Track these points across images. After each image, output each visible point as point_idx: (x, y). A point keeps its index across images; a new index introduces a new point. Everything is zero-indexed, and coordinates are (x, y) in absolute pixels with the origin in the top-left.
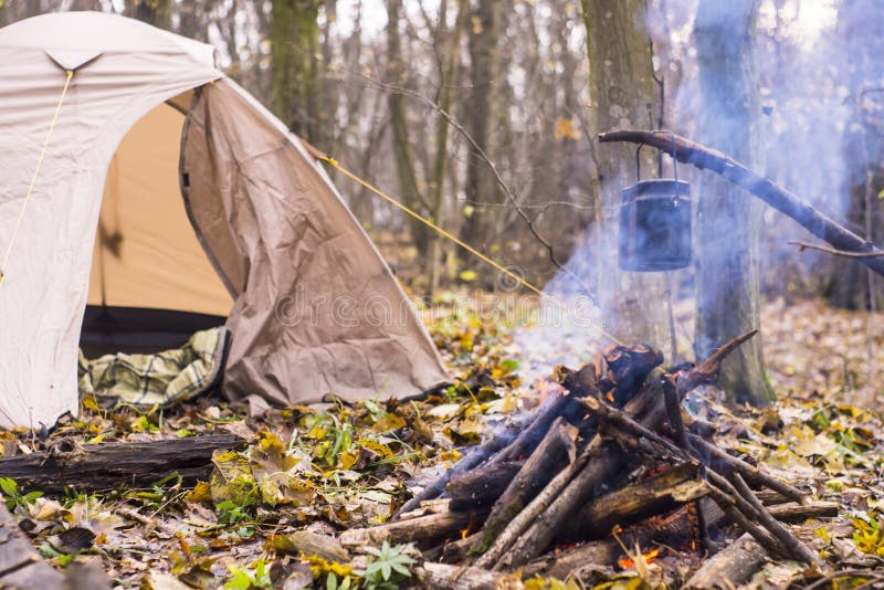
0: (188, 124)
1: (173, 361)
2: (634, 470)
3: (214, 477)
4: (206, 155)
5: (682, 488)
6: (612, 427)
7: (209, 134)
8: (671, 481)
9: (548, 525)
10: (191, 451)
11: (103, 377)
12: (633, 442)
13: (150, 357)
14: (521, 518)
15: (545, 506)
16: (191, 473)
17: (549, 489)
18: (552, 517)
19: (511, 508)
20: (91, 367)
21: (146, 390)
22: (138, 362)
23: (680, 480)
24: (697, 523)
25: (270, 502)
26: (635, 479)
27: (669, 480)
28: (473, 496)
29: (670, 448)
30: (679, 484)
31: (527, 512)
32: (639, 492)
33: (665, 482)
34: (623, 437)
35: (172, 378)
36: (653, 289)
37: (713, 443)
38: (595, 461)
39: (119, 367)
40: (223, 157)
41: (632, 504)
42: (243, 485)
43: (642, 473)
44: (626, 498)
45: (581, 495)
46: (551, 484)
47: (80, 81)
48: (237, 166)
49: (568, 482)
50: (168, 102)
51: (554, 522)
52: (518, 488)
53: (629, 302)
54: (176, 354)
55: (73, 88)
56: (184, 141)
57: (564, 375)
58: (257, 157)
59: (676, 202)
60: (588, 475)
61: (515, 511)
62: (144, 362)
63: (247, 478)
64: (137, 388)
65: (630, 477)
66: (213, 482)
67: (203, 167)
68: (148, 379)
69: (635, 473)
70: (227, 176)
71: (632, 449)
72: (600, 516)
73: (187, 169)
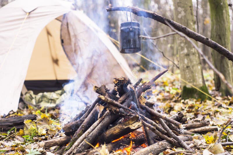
0: (62, 25)
1: (59, 94)
2: (120, 119)
3: (25, 128)
4: (67, 33)
5: (134, 125)
6: (111, 105)
7: (68, 27)
8: (131, 122)
9: (89, 139)
10: (20, 120)
11: (39, 100)
12: (118, 110)
13: (52, 93)
14: (81, 138)
15: (89, 133)
16: (19, 127)
17: (92, 128)
18: (91, 137)
19: (79, 134)
20: (36, 97)
21: (51, 103)
22: (49, 95)
23: (134, 122)
24: (146, 136)
25: (40, 135)
26: (120, 122)
27: (130, 122)
28: (71, 131)
29: (131, 111)
30: (133, 123)
31: (83, 135)
32: (119, 127)
33: (129, 123)
34: (114, 108)
35: (57, 99)
36: (195, 63)
37: (153, 109)
38: (106, 117)
39: (43, 97)
40: (72, 34)
41: (117, 131)
42: (33, 130)
43: (123, 120)
44: (116, 129)
45: (101, 129)
46: (93, 125)
47: (31, 15)
48: (75, 36)
49: (98, 125)
50: (57, 19)
51: (91, 138)
52: (82, 127)
53: (188, 67)
54: (59, 92)
55: (29, 18)
56: (61, 30)
57: (96, 89)
58: (81, 33)
59: (131, 29)
60: (104, 122)
61: (80, 135)
62: (50, 95)
63: (34, 128)
64: (48, 102)
65: (119, 122)
66: (25, 129)
67: (67, 37)
68: (52, 100)
69: (120, 121)
70: (73, 39)
71: (118, 112)
72: (107, 136)
73: (63, 38)
